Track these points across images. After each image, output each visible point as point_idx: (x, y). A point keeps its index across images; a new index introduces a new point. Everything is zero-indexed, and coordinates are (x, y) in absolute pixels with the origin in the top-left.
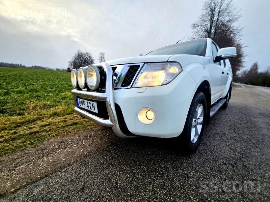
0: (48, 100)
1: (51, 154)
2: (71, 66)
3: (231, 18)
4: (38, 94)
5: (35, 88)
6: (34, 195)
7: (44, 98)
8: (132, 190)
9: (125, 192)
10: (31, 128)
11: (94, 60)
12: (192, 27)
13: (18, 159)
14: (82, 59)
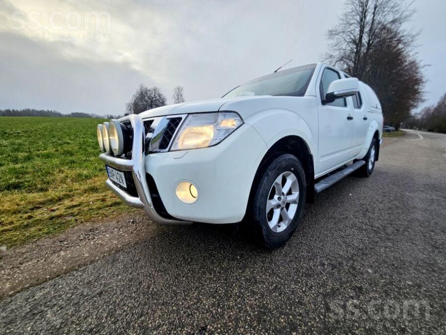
0: (86, 167)
1: (71, 246)
2: (130, 110)
3: (397, 16)
4: (74, 158)
5: (70, 149)
6: (35, 300)
7: (80, 164)
8: (167, 297)
9: (157, 300)
10: (53, 211)
11: (166, 99)
12: (328, 37)
13: (27, 254)
14: (146, 98)
